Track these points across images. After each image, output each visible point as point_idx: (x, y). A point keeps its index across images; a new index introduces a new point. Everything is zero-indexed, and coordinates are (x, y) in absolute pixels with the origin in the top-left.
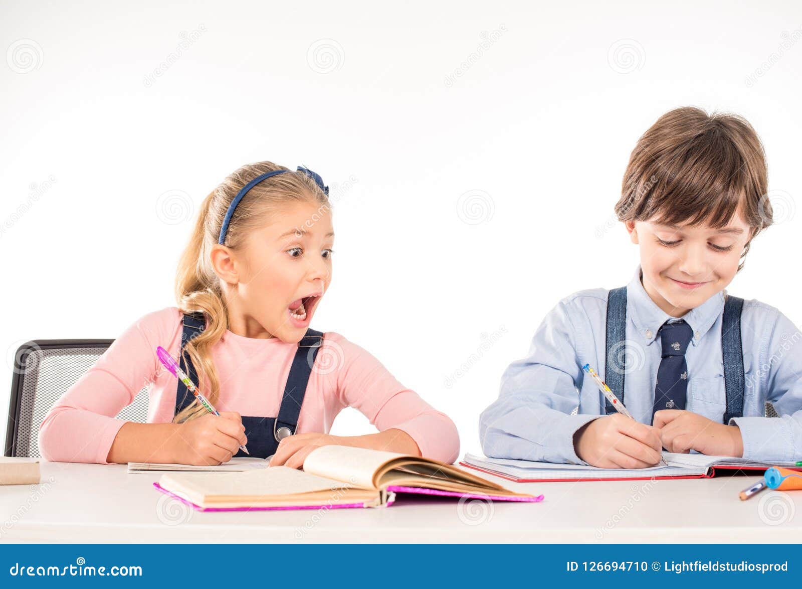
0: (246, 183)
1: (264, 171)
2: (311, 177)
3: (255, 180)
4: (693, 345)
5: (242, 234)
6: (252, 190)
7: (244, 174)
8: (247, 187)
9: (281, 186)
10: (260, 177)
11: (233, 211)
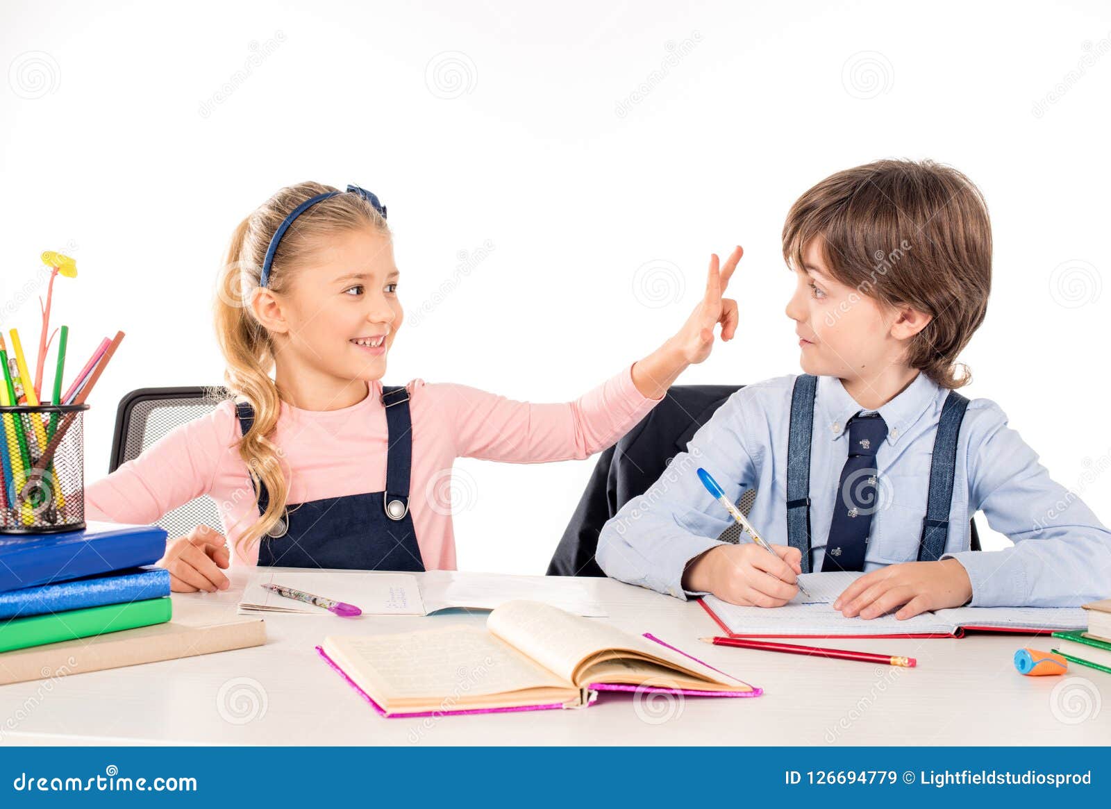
0: (289, 212)
1: (309, 195)
2: (365, 199)
3: (300, 207)
4: (889, 444)
5: (289, 275)
6: (297, 221)
7: (285, 199)
8: (291, 217)
9: (331, 213)
10: (305, 204)
11: (275, 247)
